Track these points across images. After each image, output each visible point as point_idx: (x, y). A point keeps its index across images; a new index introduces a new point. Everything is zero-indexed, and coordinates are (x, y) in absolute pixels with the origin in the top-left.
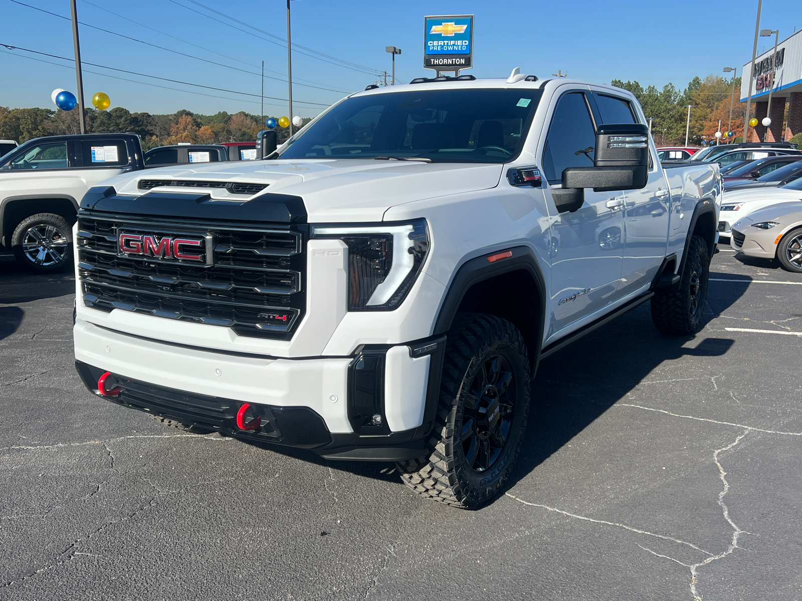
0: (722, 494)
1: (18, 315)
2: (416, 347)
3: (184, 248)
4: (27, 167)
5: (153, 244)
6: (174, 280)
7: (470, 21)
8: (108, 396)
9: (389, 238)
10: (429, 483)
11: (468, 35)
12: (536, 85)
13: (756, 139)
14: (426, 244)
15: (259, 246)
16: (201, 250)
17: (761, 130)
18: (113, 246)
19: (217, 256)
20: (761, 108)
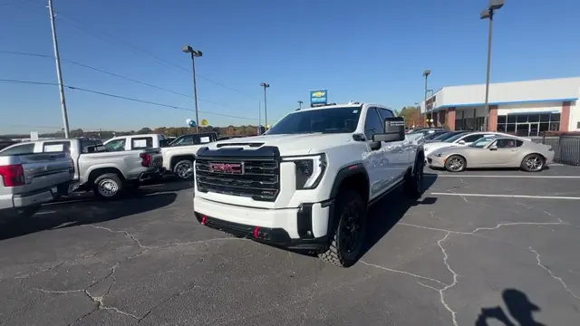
0: (445, 259)
1: (175, 195)
2: (323, 203)
3: (233, 168)
4: (180, 145)
5: (223, 167)
6: (230, 180)
7: (326, 91)
8: (206, 224)
9: (312, 161)
10: (329, 257)
11: (326, 96)
12: (359, 106)
13: (428, 126)
14: (326, 163)
15: (262, 166)
16: (240, 168)
17: (430, 124)
18: (208, 168)
19: (246, 170)
20: (429, 116)
